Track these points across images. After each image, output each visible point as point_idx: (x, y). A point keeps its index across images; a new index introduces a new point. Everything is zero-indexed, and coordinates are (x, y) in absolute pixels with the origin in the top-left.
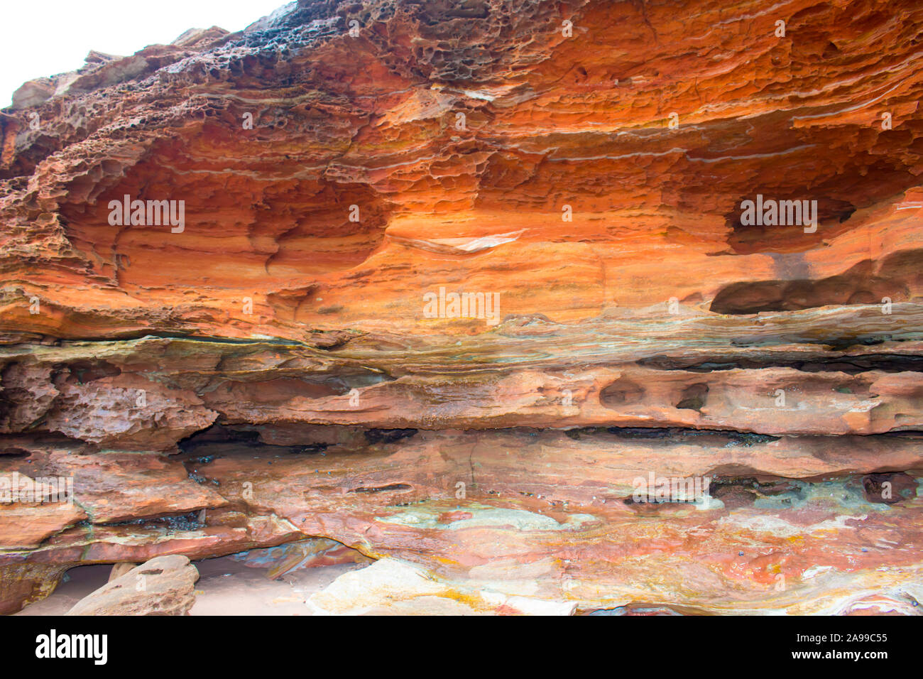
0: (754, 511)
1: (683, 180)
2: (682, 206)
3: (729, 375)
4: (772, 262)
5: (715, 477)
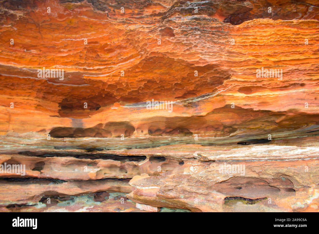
0: (57, 207)
1: (45, 89)
2: (44, 98)
3: (52, 159)
4: (71, 121)
5: (44, 196)
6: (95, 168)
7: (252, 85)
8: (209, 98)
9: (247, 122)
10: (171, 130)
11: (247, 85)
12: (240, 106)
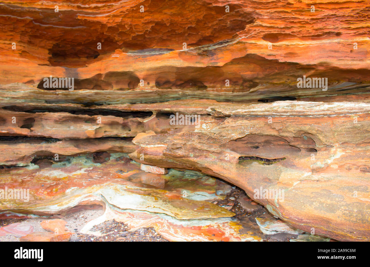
0: (52, 169)
1: (31, 31)
2: (30, 43)
3: (44, 114)
4: (65, 71)
5: (35, 156)
6: (94, 125)
7: (279, 32)
8: (228, 45)
9: (271, 76)
10: (182, 82)
11: (273, 31)
12: (263, 57)
